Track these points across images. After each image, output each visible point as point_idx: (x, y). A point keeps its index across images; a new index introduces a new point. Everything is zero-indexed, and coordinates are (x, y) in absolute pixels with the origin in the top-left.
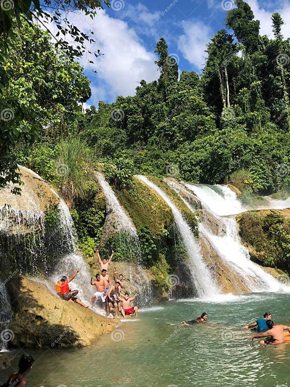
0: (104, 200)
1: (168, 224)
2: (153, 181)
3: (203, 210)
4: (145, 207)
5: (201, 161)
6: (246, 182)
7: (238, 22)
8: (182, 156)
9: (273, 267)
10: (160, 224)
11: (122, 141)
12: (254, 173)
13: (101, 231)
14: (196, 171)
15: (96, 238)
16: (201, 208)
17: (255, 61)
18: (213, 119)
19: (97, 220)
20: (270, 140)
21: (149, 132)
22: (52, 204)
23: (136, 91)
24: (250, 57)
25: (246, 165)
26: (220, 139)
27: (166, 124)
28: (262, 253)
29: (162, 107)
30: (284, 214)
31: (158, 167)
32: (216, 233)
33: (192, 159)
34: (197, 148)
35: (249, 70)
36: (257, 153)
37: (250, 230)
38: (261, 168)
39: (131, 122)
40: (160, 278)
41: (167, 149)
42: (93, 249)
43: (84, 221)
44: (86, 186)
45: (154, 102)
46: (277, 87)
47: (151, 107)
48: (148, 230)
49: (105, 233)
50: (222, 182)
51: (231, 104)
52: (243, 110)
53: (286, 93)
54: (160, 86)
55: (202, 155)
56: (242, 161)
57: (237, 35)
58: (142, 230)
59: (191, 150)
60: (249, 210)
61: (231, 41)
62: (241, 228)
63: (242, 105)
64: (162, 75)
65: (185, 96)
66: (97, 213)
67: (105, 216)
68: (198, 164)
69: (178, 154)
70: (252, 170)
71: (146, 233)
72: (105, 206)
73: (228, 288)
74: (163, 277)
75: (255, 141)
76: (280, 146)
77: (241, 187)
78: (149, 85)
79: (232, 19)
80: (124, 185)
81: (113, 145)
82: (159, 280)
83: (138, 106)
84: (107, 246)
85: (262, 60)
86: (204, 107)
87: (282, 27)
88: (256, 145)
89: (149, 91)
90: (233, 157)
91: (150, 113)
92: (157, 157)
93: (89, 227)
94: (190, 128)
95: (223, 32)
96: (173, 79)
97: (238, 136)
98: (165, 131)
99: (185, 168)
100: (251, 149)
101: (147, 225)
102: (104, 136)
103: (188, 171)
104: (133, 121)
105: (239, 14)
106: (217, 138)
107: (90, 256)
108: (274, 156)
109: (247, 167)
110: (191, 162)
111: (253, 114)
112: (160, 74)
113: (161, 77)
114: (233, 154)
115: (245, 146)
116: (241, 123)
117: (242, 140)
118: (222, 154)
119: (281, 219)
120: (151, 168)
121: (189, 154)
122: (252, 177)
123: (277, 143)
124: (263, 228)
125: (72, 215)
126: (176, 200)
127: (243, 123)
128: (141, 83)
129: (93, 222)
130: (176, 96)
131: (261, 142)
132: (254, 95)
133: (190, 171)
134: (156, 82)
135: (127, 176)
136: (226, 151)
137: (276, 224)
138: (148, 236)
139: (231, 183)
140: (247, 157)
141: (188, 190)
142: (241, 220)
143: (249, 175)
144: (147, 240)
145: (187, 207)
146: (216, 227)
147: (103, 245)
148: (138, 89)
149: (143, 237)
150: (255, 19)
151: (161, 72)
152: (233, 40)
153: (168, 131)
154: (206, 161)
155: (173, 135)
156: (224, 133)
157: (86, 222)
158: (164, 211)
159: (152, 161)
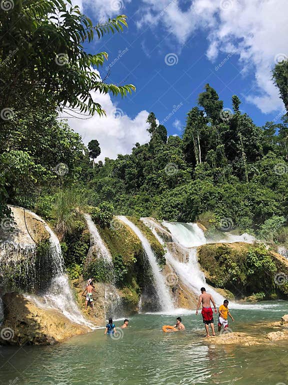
0: (89, 235)
1: (138, 253)
2: (131, 220)
3: (173, 243)
4: (121, 241)
5: (178, 204)
6: (210, 221)
7: (206, 102)
8: (164, 200)
9: (222, 288)
10: (131, 254)
11: (121, 188)
12: (217, 214)
13: (85, 259)
14: (175, 212)
15: (81, 265)
16: (172, 241)
17: (220, 130)
18: (189, 172)
19: (83, 251)
20: (230, 189)
21: (141, 181)
22: (44, 238)
23: (132, 151)
24: (216, 127)
25: (211, 207)
26: (192, 187)
27: (154, 176)
28: (214, 277)
29: (151, 163)
30: (232, 246)
31: (147, 208)
32: (181, 260)
33: (172, 202)
34: (176, 194)
35: (215, 137)
36: (220, 199)
37: (206, 259)
38: (223, 210)
39: (128, 174)
40: (130, 296)
41: (154, 194)
42: (79, 273)
43: (72, 252)
44: (75, 224)
45: (145, 159)
46: (238, 150)
47: (143, 163)
48: (121, 259)
49: (88, 260)
50: (193, 221)
51: (202, 162)
52: (211, 166)
53: (244, 154)
54: (150, 147)
55: (179, 200)
56: (208, 205)
57: (207, 111)
58: (116, 258)
59: (171, 195)
60: (208, 243)
61: (202, 115)
62: (199, 257)
63: (209, 162)
64: (152, 139)
65: (168, 155)
66: (82, 245)
67: (89, 248)
68: (176, 206)
69: (162, 198)
70: (216, 212)
71: (119, 260)
72: (89, 240)
73: (185, 304)
74: (131, 295)
75: (219, 190)
76: (238, 194)
77: (207, 225)
78: (142, 146)
79: (203, 100)
80: (105, 224)
81: (114, 191)
82: (128, 297)
83: (133, 162)
84: (90, 270)
85: (225, 129)
86: (182, 163)
87: (239, 105)
88: (219, 193)
89: (141, 151)
90: (202, 202)
91: (142, 168)
92: (147, 200)
93: (76, 256)
94: (171, 179)
95: (196, 109)
96: (160, 142)
97: (207, 186)
98: (153, 181)
99: (166, 209)
100: (215, 196)
101: (120, 255)
102: (107, 183)
103: (169, 212)
104: (129, 174)
105: (206, 96)
106: (190, 187)
107: (76, 278)
108: (233, 201)
109: (212, 210)
110: (171, 205)
111: (218, 169)
112: (150, 138)
113: (151, 141)
114: (201, 199)
115: (211, 194)
116: (209, 175)
117: (208, 189)
118: (193, 199)
119: (228, 250)
120: (142, 209)
121: (169, 199)
122: (215, 217)
123: (236, 191)
124: (215, 257)
125: (61, 247)
126: (149, 235)
127: (210, 176)
128: (136, 145)
129: (80, 252)
130: (162, 155)
131: (223, 190)
132: (219, 155)
133: (170, 212)
134: (147, 144)
135: (108, 217)
136: (196, 197)
137: (225, 254)
138: (120, 263)
139: (200, 222)
140: (212, 202)
141: (163, 227)
142: (200, 251)
143: (213, 215)
144: (120, 266)
145: (157, 241)
146: (182, 256)
147: (86, 269)
148: (134, 149)
149: (117, 263)
150: (219, 100)
151: (151, 137)
152: (203, 114)
153: (155, 181)
154: (182, 204)
155: (159, 184)
156: (195, 183)
157: (74, 252)
158: (135, 243)
159: (143, 204)
